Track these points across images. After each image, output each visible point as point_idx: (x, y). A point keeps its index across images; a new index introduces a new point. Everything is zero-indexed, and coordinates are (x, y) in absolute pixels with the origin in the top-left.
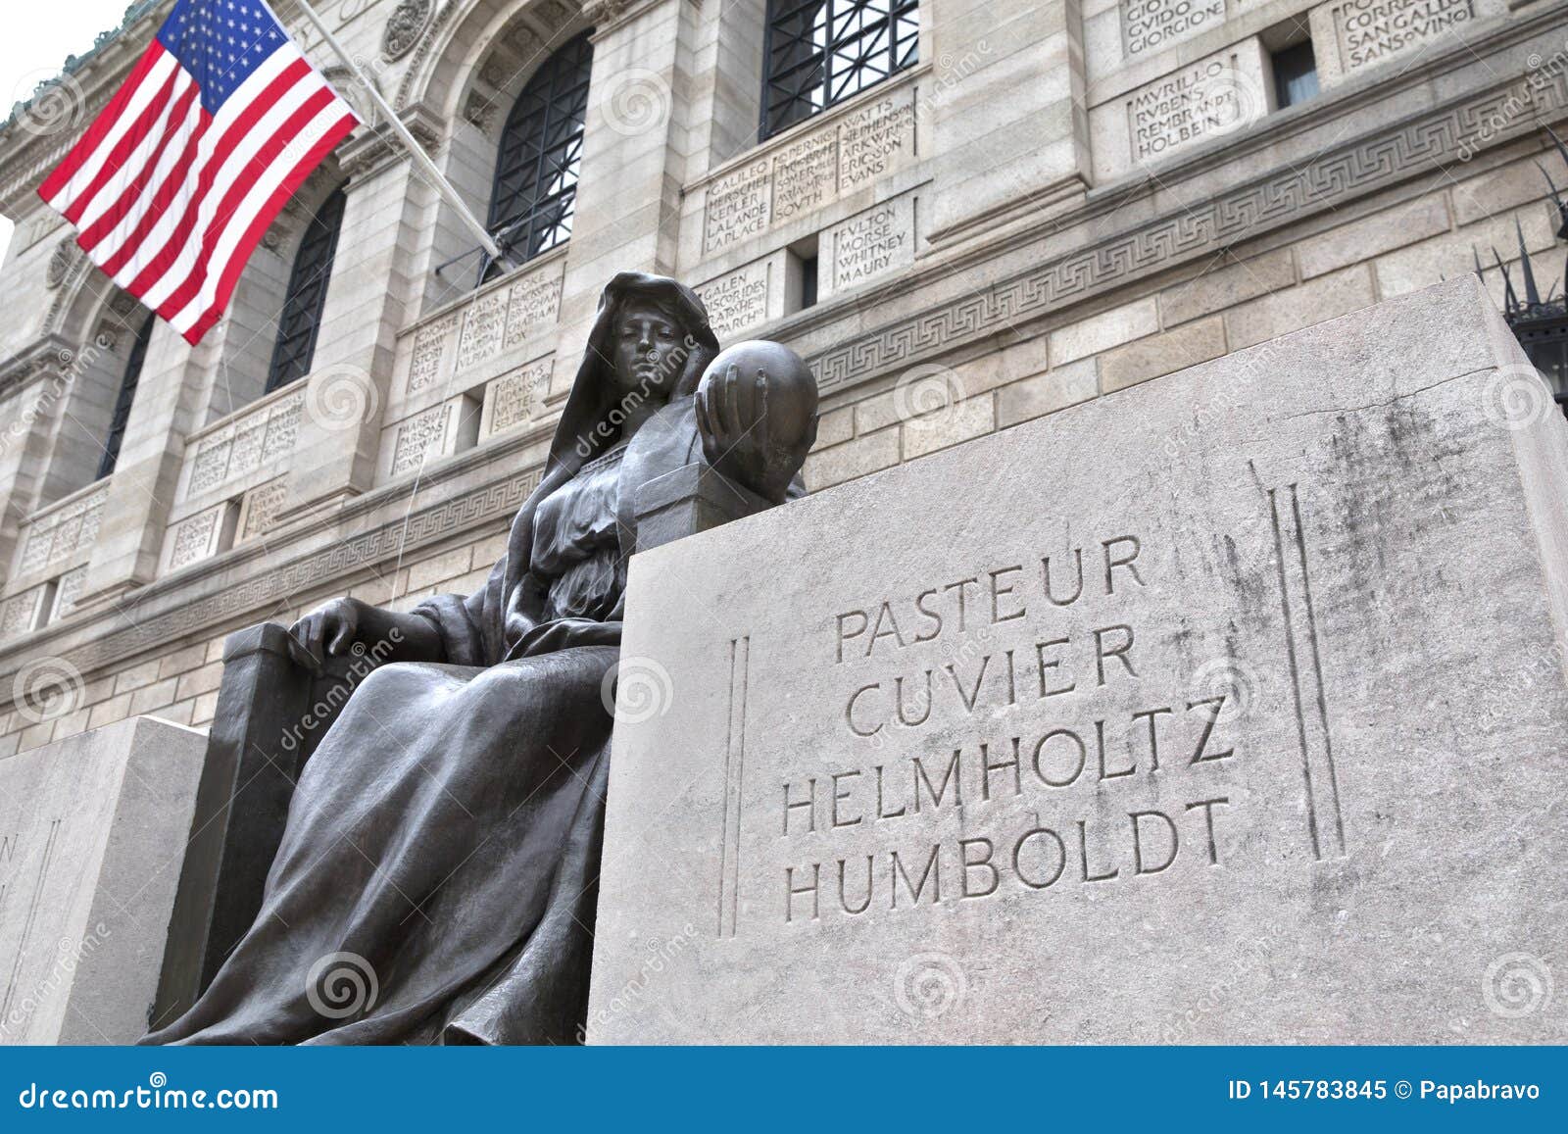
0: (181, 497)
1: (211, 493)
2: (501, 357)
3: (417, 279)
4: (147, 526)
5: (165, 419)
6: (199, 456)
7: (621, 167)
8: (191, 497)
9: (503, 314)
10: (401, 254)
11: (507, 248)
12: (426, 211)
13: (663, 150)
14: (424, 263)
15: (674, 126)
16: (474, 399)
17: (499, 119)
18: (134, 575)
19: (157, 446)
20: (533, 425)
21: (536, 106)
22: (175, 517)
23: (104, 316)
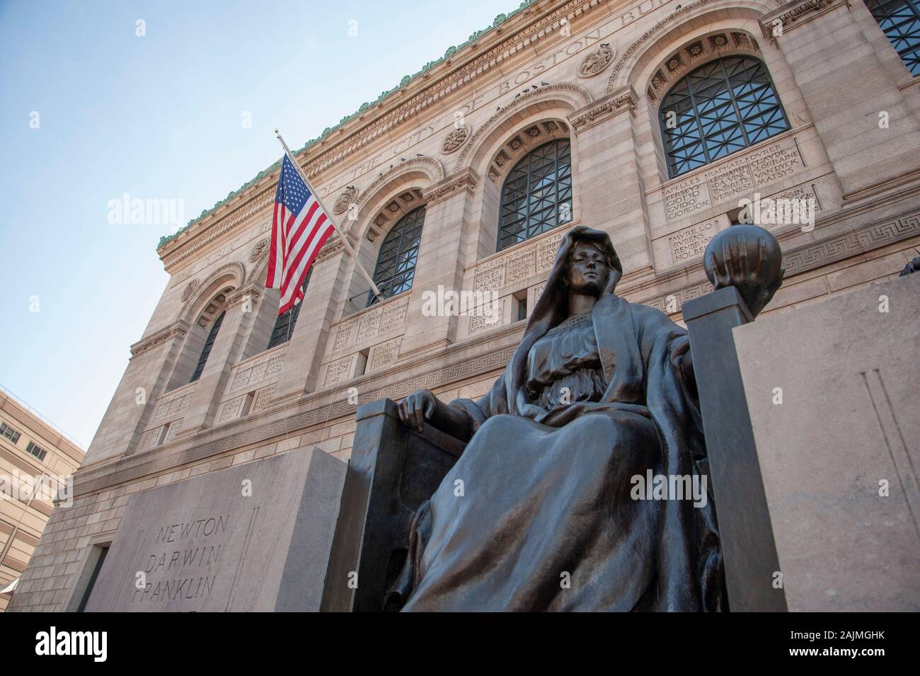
0: (227, 391)
1: (241, 390)
2: (377, 337)
3: (341, 303)
4: (212, 402)
5: (225, 357)
6: (237, 374)
7: (437, 258)
8: (232, 391)
9: (380, 318)
10: (335, 292)
11: (383, 291)
12: (347, 275)
13: (457, 252)
14: (345, 296)
15: (462, 242)
16: (365, 354)
17: (380, 240)
18: (203, 424)
19: (220, 368)
20: (393, 366)
21: (397, 235)
22: (224, 399)
23: (202, 314)
